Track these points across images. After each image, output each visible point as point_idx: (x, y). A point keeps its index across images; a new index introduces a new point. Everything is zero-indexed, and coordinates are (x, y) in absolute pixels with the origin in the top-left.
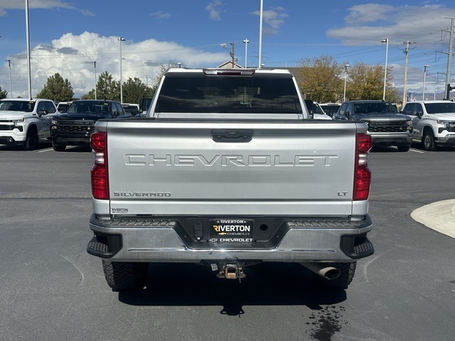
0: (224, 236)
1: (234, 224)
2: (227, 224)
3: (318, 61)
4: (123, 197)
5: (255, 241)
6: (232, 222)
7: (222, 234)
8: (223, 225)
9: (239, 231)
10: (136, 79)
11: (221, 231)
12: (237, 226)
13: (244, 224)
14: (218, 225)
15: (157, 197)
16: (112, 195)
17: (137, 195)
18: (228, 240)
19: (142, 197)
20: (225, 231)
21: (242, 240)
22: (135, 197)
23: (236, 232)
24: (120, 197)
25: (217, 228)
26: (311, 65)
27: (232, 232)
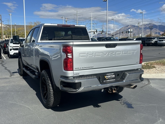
0: (108, 79)
1: (110, 75)
2: (108, 75)
3: (35, 23)
4: (78, 69)
5: (116, 80)
7: (107, 79)
9: (112, 77)
11: (107, 78)
12: (111, 76)
13: (113, 75)
14: (106, 76)
15: (89, 68)
16: (74, 69)
18: (108, 80)
19: (84, 69)
20: (108, 78)
21: (113, 80)
22: (82, 69)
23: (111, 77)
24: (77, 69)
25: (106, 77)
26: (33, 25)
27: (110, 77)
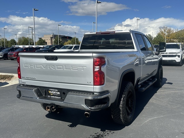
5: (62, 98)
6: (54, 90)
7: (52, 94)
8: (52, 91)
9: (57, 94)
10: (149, 35)
11: (51, 93)
12: (56, 92)
15: (32, 79)
17: (27, 78)
18: (53, 97)
20: (52, 93)
21: (58, 97)
24: (23, 78)
25: (50, 92)
27: (54, 94)
